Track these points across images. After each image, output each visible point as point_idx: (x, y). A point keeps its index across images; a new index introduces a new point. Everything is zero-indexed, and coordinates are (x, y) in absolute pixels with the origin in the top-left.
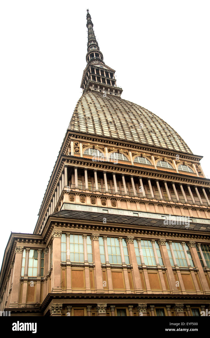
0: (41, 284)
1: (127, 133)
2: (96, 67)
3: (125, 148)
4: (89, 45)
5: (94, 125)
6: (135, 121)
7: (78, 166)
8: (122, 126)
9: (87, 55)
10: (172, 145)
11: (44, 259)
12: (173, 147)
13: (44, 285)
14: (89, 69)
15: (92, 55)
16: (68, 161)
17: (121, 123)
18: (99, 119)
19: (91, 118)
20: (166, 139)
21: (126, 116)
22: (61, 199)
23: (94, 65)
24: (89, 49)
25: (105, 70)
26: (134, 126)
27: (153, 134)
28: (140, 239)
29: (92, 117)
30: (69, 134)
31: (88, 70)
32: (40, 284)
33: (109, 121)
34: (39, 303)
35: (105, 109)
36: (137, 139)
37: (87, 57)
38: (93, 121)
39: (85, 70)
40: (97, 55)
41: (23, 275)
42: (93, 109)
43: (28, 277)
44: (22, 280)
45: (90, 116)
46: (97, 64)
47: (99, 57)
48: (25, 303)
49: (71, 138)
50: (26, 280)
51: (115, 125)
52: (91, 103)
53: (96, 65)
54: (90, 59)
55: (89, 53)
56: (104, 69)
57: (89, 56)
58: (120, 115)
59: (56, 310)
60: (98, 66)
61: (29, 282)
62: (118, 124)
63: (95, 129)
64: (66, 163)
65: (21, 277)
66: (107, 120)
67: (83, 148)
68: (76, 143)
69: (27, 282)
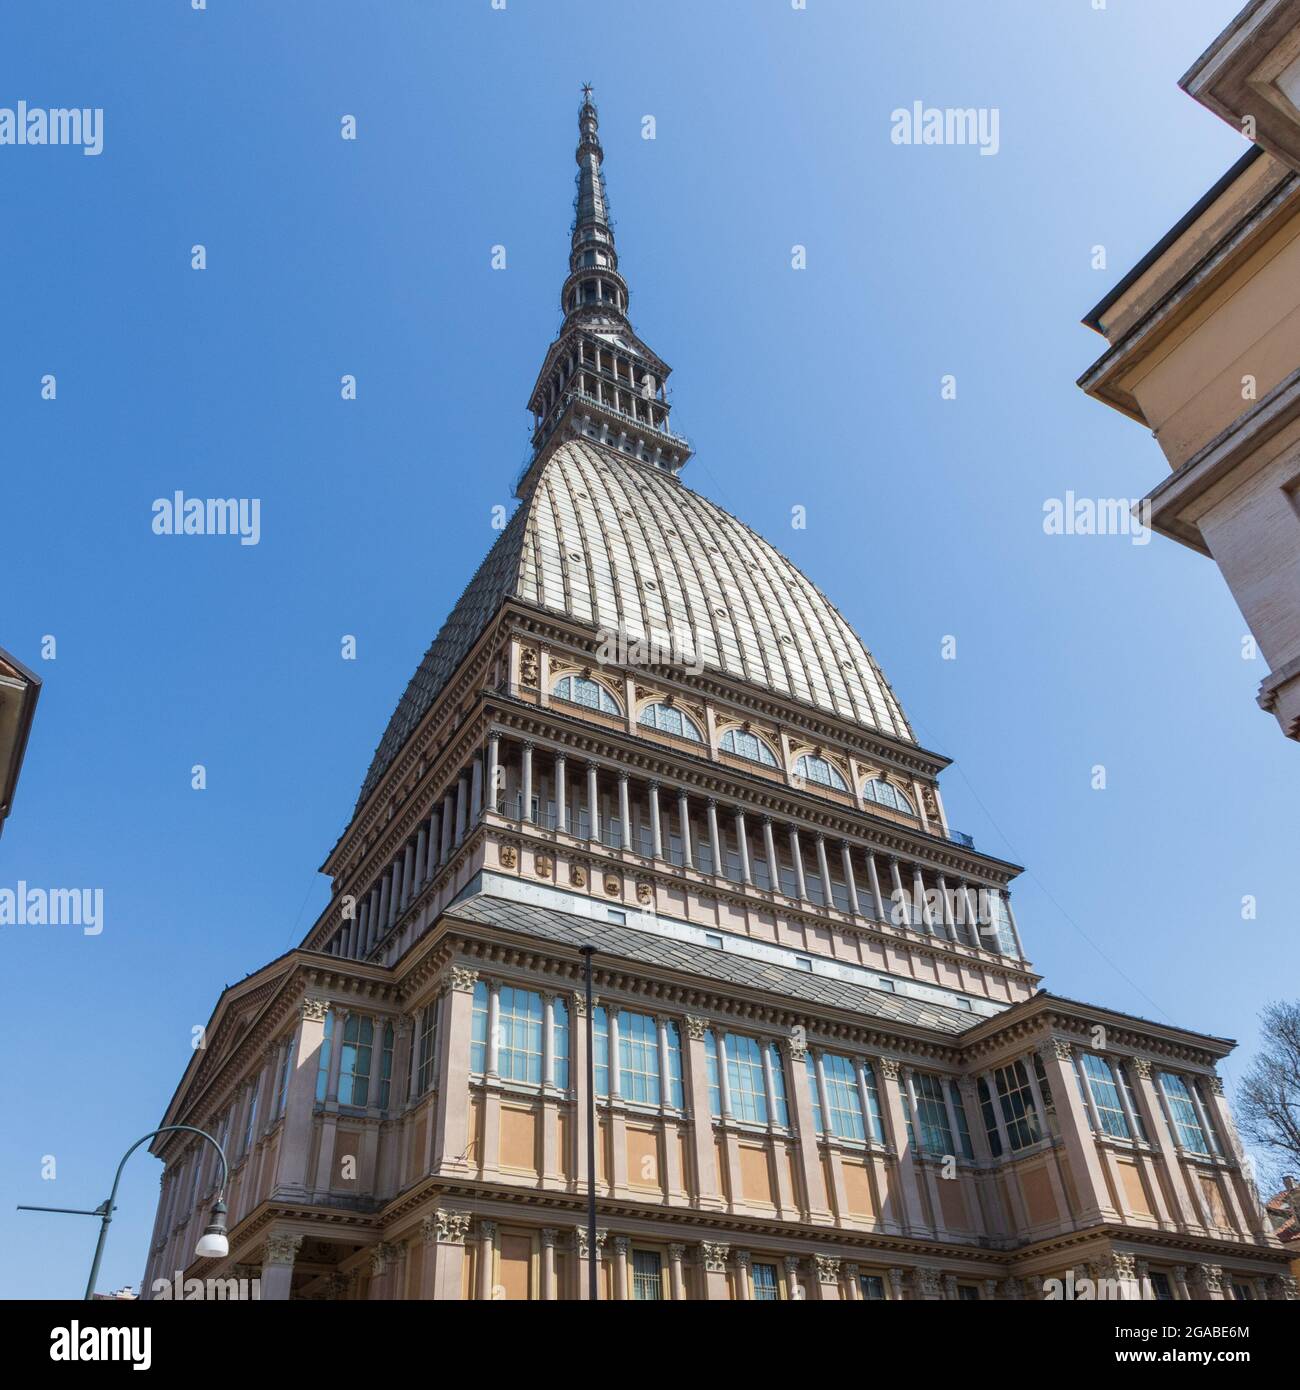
0: (380, 1133)
1: (705, 633)
2: (603, 342)
3: (695, 691)
4: (582, 241)
5: (591, 586)
6: (733, 592)
7: (535, 741)
8: (688, 607)
9: (569, 282)
10: (852, 701)
11: (393, 1050)
12: (855, 710)
13: (392, 1137)
14: (577, 346)
15: (589, 289)
16: (502, 720)
17: (684, 591)
18: (612, 564)
19: (582, 556)
20: (835, 676)
21: (703, 564)
22: (466, 852)
23: (596, 331)
24: (579, 258)
25: (635, 359)
26: (729, 609)
27: (790, 651)
28: (725, 1029)
29: (586, 554)
30: (509, 612)
31: (569, 348)
32: (377, 1133)
33: (644, 580)
34: (371, 1194)
35: (631, 525)
36: (735, 663)
37: (565, 289)
38: (589, 570)
39: (555, 345)
40: (609, 291)
41: (321, 1096)
42: (589, 518)
43: (340, 1107)
44: (319, 1114)
45: (579, 550)
46: (607, 332)
47: (615, 302)
48: (327, 1189)
49: (515, 628)
50: (331, 1114)
51: (664, 598)
52: (583, 496)
53: (601, 332)
54: (578, 301)
55: (577, 278)
56: (630, 355)
57: (577, 285)
58: (681, 556)
59: (450, 1230)
60: (610, 338)
61: (341, 1124)
62: (675, 596)
63: (594, 604)
64: (495, 726)
65: (318, 1103)
66: (636, 573)
67: (552, 671)
68: (527, 650)
69: (334, 1121)
